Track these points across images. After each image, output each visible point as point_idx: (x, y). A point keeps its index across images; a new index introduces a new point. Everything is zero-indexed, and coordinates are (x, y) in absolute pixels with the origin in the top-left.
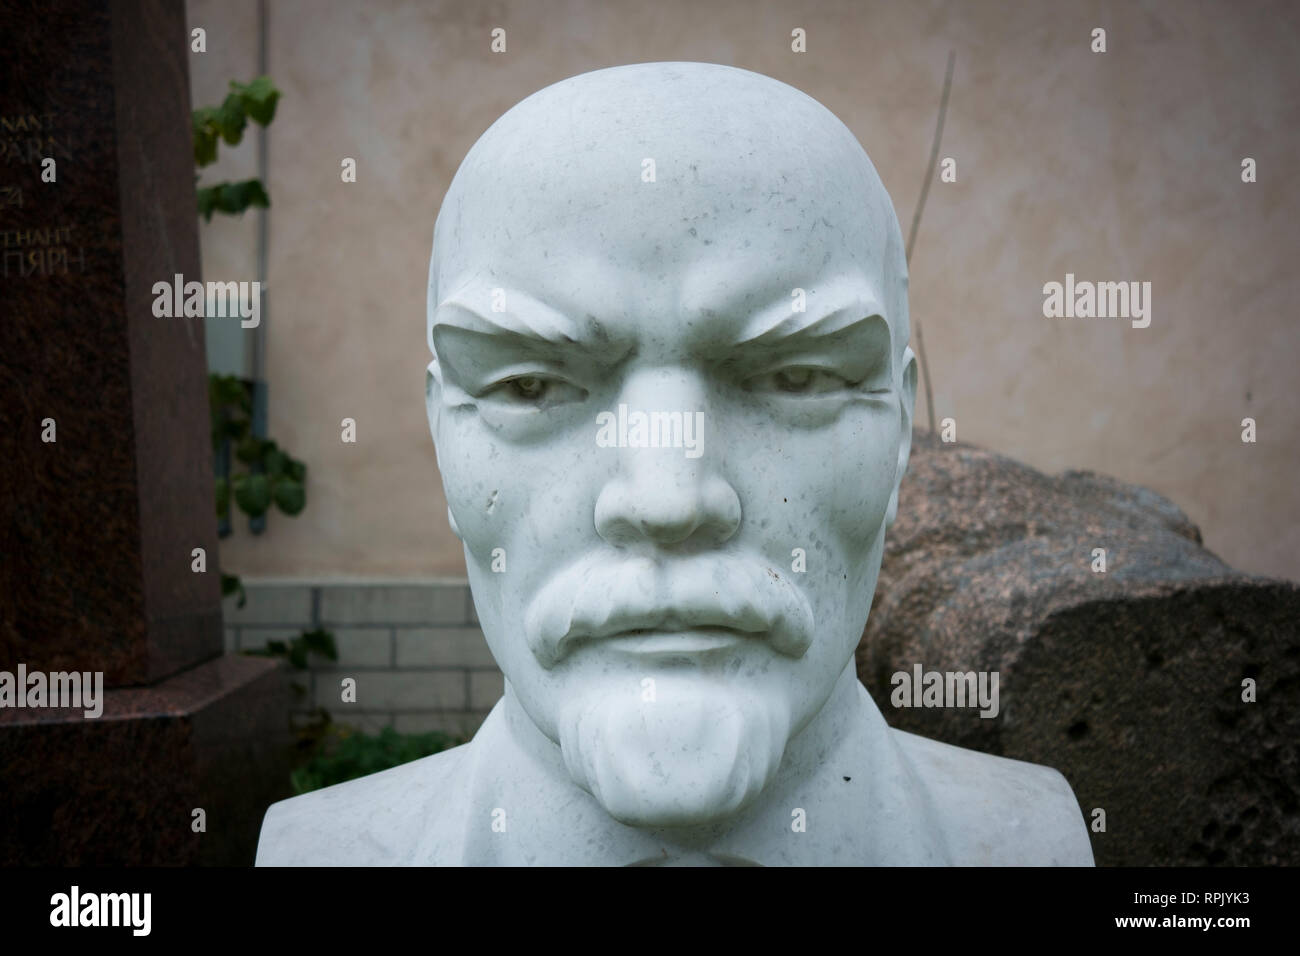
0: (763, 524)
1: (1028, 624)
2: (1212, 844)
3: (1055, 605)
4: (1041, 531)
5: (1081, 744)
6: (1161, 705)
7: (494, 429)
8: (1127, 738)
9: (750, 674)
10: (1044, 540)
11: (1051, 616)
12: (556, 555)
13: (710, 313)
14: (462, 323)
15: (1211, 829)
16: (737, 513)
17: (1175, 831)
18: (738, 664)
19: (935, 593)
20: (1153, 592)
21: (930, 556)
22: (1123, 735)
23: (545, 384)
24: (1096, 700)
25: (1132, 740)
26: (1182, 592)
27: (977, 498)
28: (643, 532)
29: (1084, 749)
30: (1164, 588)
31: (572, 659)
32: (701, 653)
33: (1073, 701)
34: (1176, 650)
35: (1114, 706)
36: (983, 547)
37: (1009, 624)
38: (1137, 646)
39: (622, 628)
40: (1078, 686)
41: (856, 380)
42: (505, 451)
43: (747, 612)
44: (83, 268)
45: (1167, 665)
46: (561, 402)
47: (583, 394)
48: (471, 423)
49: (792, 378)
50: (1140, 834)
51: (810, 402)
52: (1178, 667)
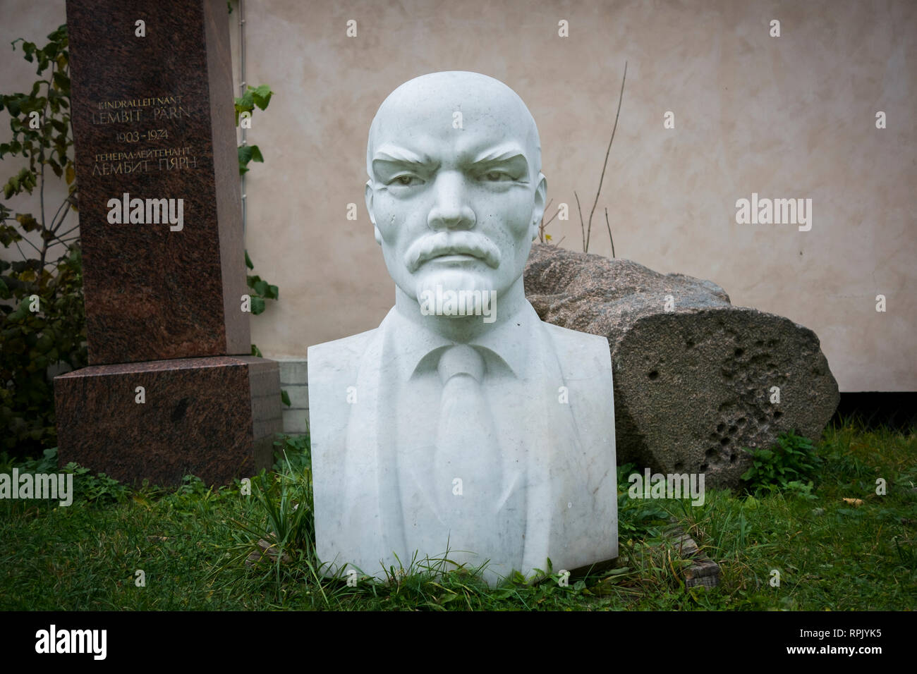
0: (483, 223)
1: (628, 324)
2: (722, 434)
3: (641, 316)
4: (642, 290)
5: (655, 381)
6: (694, 366)
7: (393, 194)
8: (677, 380)
9: (479, 271)
10: (643, 294)
11: (638, 321)
12: (415, 235)
13: (464, 152)
14: (383, 158)
15: (721, 427)
16: (474, 218)
17: (703, 426)
18: (475, 267)
19: (590, 317)
20: (688, 311)
21: (589, 301)
22: (676, 378)
23: (411, 179)
24: (662, 361)
25: (680, 381)
26: (703, 312)
27: (615, 279)
28: (443, 222)
29: (656, 384)
30: (693, 310)
31: (420, 268)
32: (462, 262)
33: (650, 361)
34: (701, 340)
35: (671, 364)
36: (614, 298)
37: (620, 325)
38: (681, 336)
39: (437, 254)
40: (652, 354)
41: (516, 177)
42: (397, 201)
43: (477, 249)
44: (195, 166)
45: (696, 346)
46: (416, 185)
47: (423, 182)
48: (386, 194)
49: (493, 176)
50: (685, 426)
51: (500, 184)
52: (702, 348)
